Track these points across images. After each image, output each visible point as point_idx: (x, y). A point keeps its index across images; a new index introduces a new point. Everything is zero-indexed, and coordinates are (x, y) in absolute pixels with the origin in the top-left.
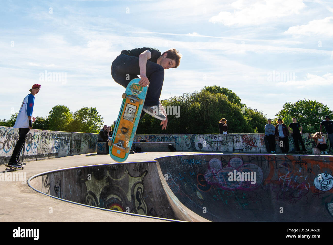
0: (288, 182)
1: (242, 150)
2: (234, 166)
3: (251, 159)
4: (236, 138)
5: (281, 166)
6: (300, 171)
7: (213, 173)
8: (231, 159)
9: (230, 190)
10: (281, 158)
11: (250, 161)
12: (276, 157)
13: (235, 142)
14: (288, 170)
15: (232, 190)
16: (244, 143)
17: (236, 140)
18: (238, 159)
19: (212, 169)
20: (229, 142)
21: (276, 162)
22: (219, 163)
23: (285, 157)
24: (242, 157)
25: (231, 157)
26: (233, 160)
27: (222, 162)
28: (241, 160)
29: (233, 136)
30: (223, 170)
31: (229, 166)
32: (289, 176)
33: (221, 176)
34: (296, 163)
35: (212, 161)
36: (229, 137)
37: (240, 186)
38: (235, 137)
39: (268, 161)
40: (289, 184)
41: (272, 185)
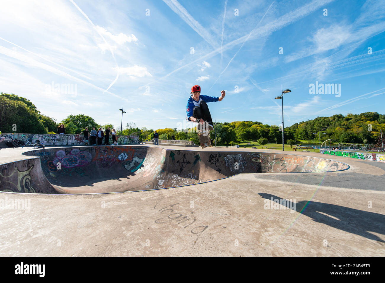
0: (105, 159)
1: (73, 144)
2: (74, 154)
3: (85, 149)
4: (71, 137)
5: (103, 151)
6: (112, 153)
7: (59, 160)
8: (72, 150)
9: (71, 168)
10: (103, 148)
11: (84, 150)
12: (100, 148)
13: (69, 139)
14: (106, 153)
15: (73, 167)
16: (76, 140)
17: (70, 138)
18: (77, 149)
19: (58, 157)
20: (64, 139)
21: (100, 150)
22: (63, 153)
23: (105, 147)
24: (79, 148)
25: (72, 149)
26: (73, 150)
27: (66, 152)
28: (79, 150)
29: (68, 136)
30: (66, 157)
31: (71, 154)
32: (106, 156)
33: (65, 160)
34: (110, 149)
35: (58, 152)
36: (65, 137)
37: (77, 164)
38: (69, 137)
39: (96, 149)
40: (106, 160)
41: (97, 161)
